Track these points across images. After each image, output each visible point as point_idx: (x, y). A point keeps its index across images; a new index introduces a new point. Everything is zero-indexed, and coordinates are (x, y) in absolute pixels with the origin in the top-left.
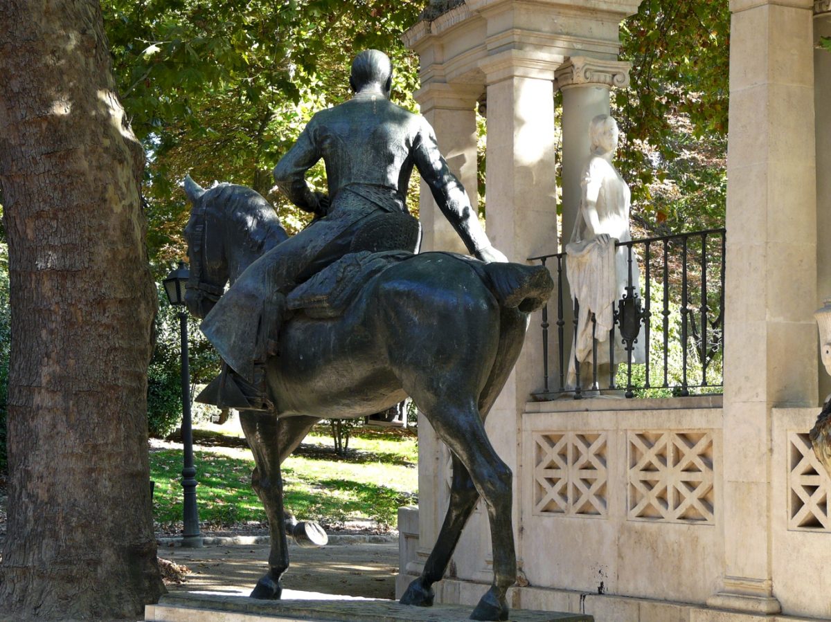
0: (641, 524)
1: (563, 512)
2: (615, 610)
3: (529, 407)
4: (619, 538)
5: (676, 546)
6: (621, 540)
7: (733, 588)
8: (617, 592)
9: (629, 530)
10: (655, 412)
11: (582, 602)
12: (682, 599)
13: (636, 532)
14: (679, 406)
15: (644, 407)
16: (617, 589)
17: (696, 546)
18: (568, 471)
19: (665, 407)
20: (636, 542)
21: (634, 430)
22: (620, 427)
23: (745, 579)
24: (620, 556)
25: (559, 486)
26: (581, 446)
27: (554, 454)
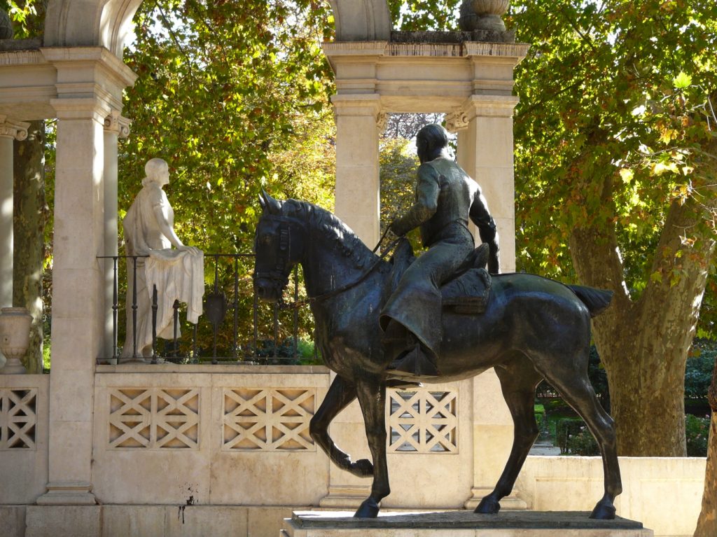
0: (237, 453)
1: (145, 447)
2: (220, 515)
3: (100, 368)
4: (211, 464)
5: (275, 468)
6: (215, 465)
7: (338, 493)
8: (209, 502)
9: (224, 458)
10: (255, 375)
11: (181, 512)
12: (280, 502)
13: (232, 459)
14: (278, 371)
15: (242, 371)
16: (210, 500)
17: (297, 466)
18: (152, 416)
19: (263, 371)
20: (231, 467)
21: (230, 387)
22: (215, 385)
23: (351, 486)
24: (213, 476)
25: (139, 428)
26: (167, 398)
27: (134, 404)
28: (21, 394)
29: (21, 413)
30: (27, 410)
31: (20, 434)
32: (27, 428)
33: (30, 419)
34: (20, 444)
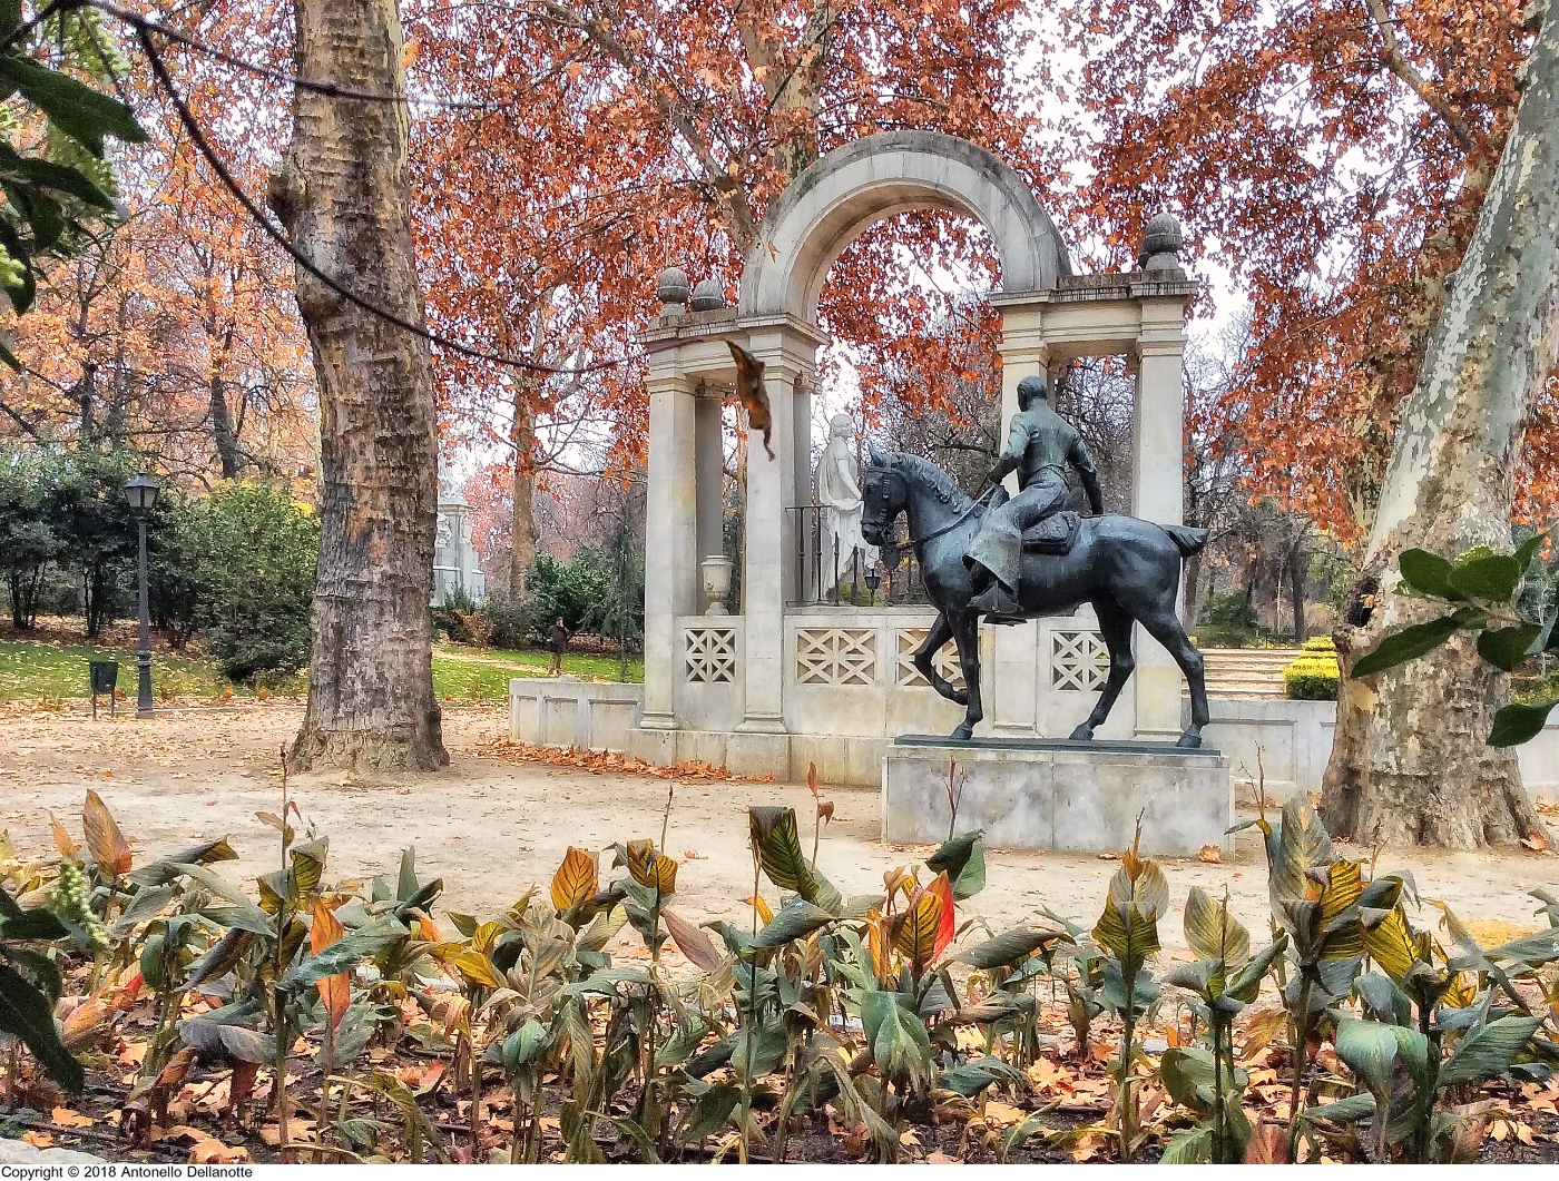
0: (910, 690)
1: (828, 682)
3: (787, 610)
4: (887, 700)
6: (891, 701)
9: (899, 695)
13: (906, 695)
18: (834, 654)
20: (904, 702)
21: (904, 628)
22: (890, 626)
24: (888, 711)
25: (824, 665)
26: (847, 637)
27: (817, 643)
28: (722, 633)
29: (722, 651)
30: (727, 648)
31: (722, 670)
32: (727, 664)
33: (730, 657)
34: (722, 678)
